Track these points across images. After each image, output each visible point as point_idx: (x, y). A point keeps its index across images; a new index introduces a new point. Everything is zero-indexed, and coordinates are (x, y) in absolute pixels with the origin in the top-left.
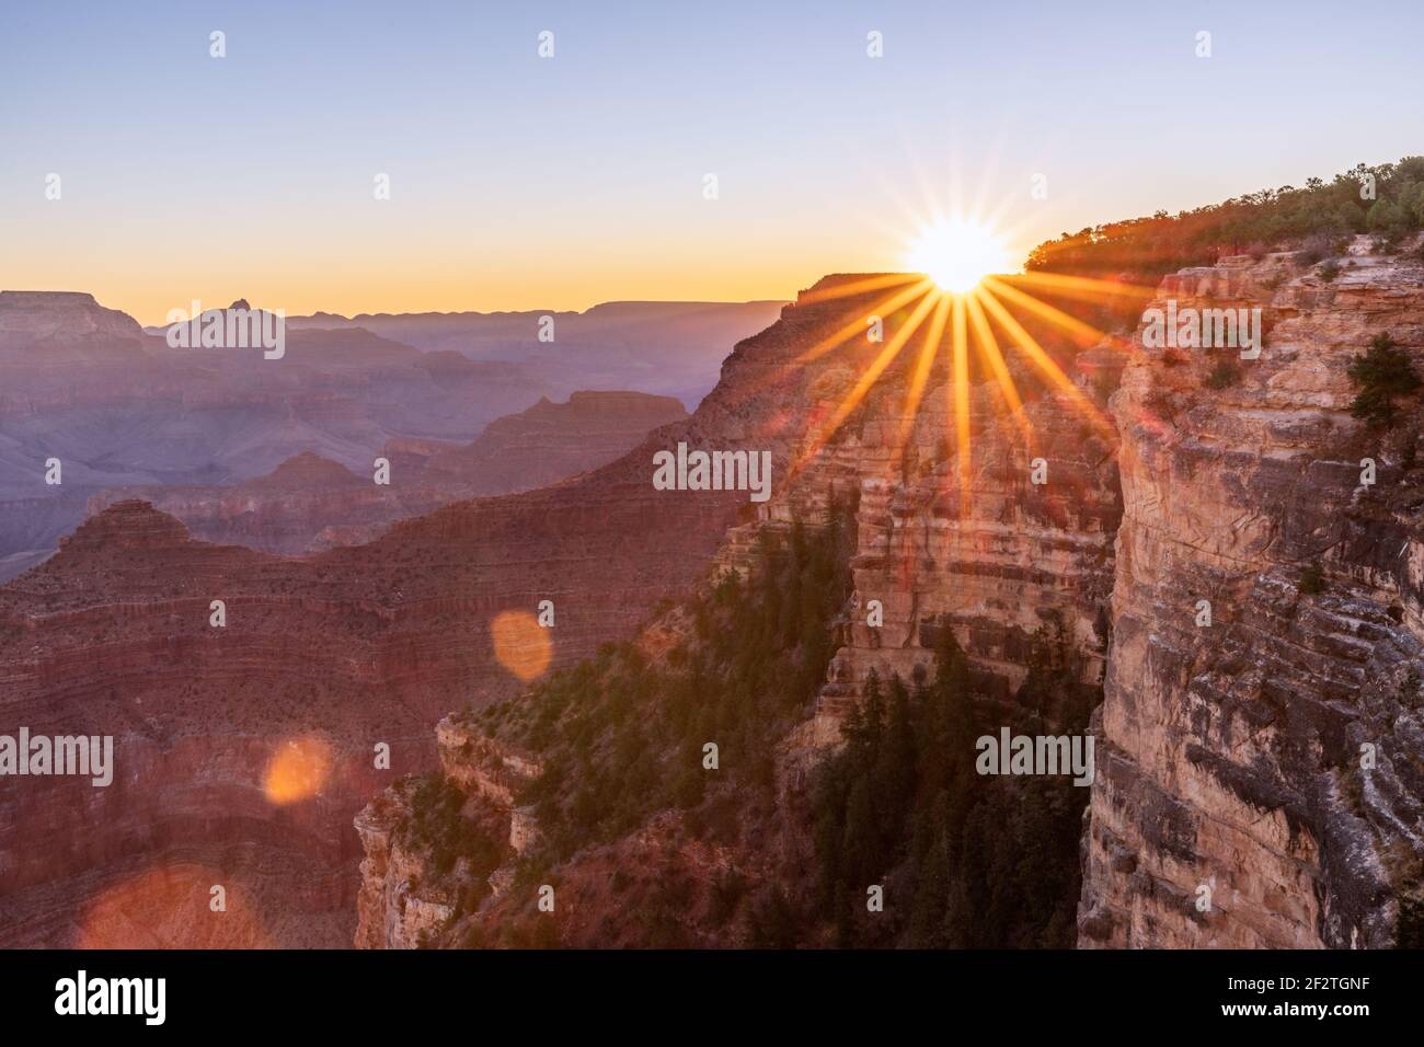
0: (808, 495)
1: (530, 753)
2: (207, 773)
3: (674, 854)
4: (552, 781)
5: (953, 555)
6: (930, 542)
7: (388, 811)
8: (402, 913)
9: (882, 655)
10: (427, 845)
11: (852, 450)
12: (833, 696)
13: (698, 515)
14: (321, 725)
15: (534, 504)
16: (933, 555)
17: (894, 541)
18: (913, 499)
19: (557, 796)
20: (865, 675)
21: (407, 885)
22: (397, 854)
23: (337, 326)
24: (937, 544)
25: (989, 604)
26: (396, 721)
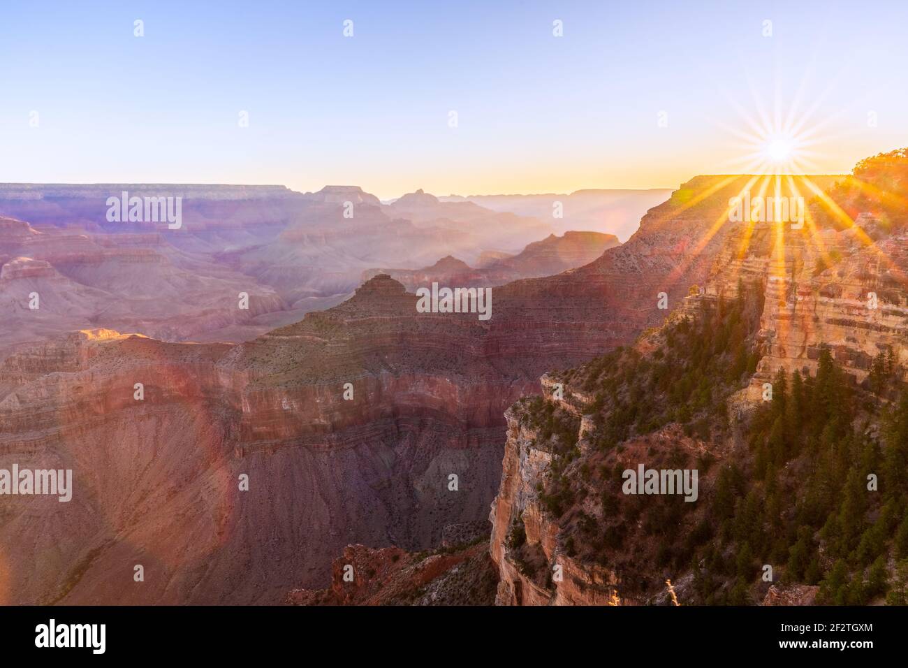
0: (727, 283)
1: (585, 392)
2: (413, 389)
3: (677, 442)
4: (600, 404)
5: (829, 315)
6: (817, 308)
7: (518, 411)
8: (529, 454)
9: (786, 361)
10: (538, 427)
11: (752, 262)
12: (759, 378)
13: (627, 290)
14: (459, 372)
15: (551, 282)
16: (818, 315)
17: (798, 307)
18: (810, 287)
19: (601, 412)
20: (777, 370)
21: (530, 443)
22: (524, 430)
23: (459, 201)
24: (821, 309)
25: (848, 339)
26: (490, 374)
